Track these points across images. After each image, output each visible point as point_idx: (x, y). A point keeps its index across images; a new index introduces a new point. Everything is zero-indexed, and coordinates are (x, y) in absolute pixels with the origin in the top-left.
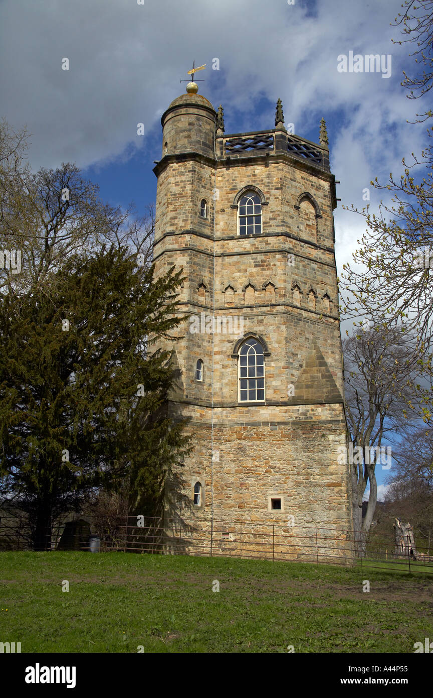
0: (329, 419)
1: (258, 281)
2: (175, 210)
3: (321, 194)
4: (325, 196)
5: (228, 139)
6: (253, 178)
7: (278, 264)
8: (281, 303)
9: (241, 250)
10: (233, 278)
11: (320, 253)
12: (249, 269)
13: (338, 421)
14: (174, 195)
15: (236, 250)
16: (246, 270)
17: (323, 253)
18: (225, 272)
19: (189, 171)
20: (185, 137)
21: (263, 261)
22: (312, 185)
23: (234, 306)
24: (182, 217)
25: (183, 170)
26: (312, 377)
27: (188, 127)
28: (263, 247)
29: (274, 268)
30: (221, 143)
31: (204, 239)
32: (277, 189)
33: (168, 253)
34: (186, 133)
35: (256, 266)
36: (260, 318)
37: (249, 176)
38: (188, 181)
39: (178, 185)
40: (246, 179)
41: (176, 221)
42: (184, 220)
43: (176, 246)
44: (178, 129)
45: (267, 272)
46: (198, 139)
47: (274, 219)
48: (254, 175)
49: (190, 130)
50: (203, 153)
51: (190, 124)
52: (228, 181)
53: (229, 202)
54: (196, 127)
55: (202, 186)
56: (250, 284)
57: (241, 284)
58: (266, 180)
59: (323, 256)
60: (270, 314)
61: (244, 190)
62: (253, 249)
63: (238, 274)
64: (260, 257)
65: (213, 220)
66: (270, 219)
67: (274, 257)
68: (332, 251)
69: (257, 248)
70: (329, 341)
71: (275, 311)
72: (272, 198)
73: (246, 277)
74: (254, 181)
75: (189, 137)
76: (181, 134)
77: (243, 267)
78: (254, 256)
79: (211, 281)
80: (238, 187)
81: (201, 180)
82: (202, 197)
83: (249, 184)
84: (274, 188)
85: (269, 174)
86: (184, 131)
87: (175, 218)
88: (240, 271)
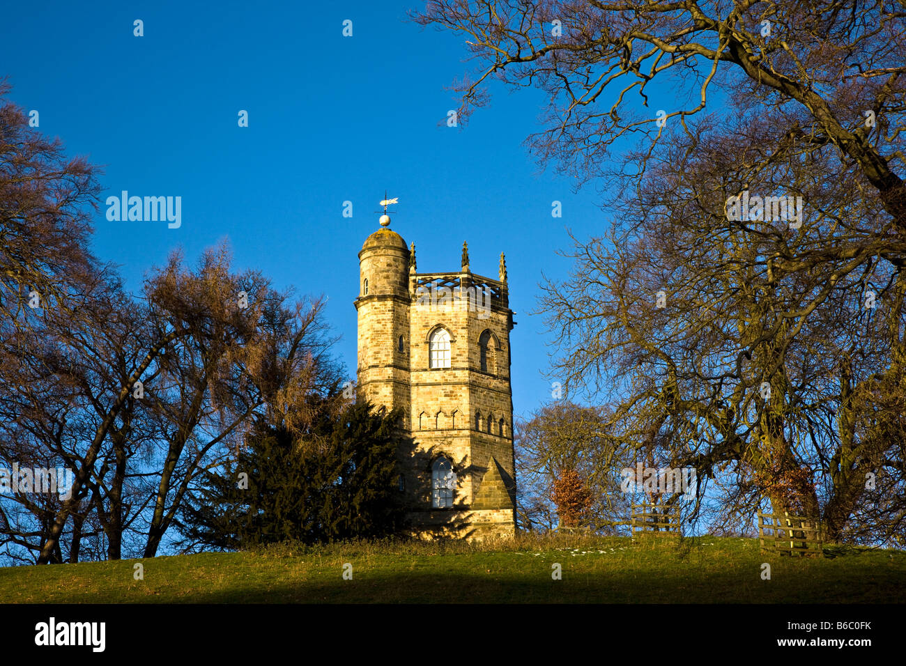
0: (503, 521)
1: (448, 409)
2: (377, 345)
3: (499, 328)
4: (503, 329)
5: (420, 277)
6: (443, 317)
7: (464, 395)
8: (466, 427)
9: (433, 381)
10: (427, 405)
11: (498, 383)
12: (439, 398)
13: (509, 523)
14: (377, 331)
15: (428, 381)
16: (437, 399)
17: (500, 383)
18: (420, 400)
19: (389, 311)
20: (385, 278)
21: (452, 392)
22: (492, 321)
23: (427, 429)
24: (384, 352)
25: (384, 309)
26: (490, 489)
27: (387, 268)
28: (451, 379)
29: (460, 398)
30: (414, 281)
31: (403, 371)
32: (463, 328)
33: (374, 384)
34: (385, 274)
35: (446, 396)
36: (449, 440)
37: (439, 315)
38: (389, 320)
39: (380, 323)
40: (437, 318)
41: (379, 355)
42: (386, 355)
43: (380, 378)
44: (378, 270)
45: (455, 402)
46: (396, 279)
47: (461, 355)
48: (444, 314)
49: (388, 271)
50: (400, 293)
51: (388, 265)
52: (421, 317)
53: (422, 337)
54: (394, 268)
55: (400, 324)
56: (440, 412)
57: (433, 410)
58: (454, 320)
59: (500, 385)
60: (457, 436)
61: (435, 327)
62: (442, 381)
63: (430, 403)
64: (449, 388)
65: (409, 353)
66: (458, 355)
67: (461, 389)
68: (508, 379)
69: (447, 380)
70: (504, 459)
71: (461, 434)
72: (459, 337)
73: (437, 405)
74: (444, 320)
75: (387, 277)
76: (381, 274)
77: (435, 397)
78: (444, 387)
79: (409, 408)
80: (430, 324)
81: (399, 318)
82: (400, 333)
83: (439, 322)
84: (460, 327)
85: (456, 314)
86: (383, 271)
87: (378, 353)
88: (432, 400)
